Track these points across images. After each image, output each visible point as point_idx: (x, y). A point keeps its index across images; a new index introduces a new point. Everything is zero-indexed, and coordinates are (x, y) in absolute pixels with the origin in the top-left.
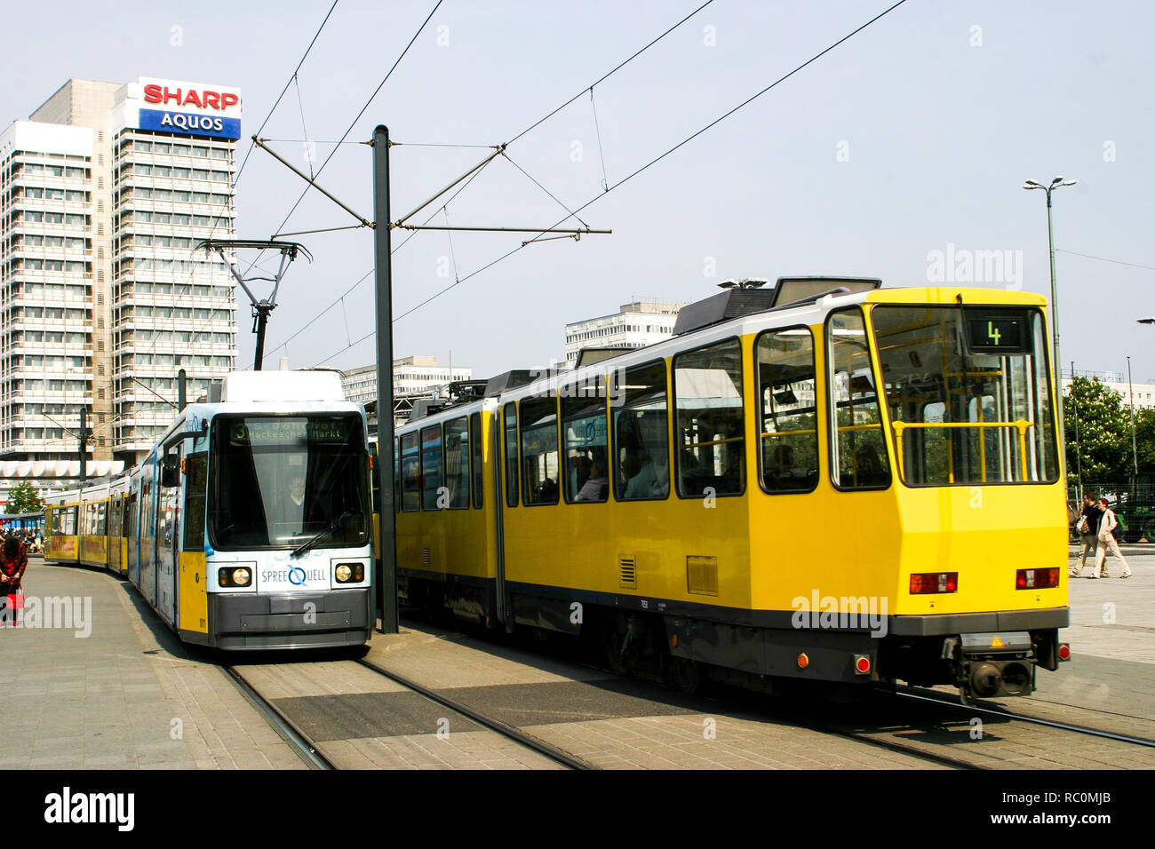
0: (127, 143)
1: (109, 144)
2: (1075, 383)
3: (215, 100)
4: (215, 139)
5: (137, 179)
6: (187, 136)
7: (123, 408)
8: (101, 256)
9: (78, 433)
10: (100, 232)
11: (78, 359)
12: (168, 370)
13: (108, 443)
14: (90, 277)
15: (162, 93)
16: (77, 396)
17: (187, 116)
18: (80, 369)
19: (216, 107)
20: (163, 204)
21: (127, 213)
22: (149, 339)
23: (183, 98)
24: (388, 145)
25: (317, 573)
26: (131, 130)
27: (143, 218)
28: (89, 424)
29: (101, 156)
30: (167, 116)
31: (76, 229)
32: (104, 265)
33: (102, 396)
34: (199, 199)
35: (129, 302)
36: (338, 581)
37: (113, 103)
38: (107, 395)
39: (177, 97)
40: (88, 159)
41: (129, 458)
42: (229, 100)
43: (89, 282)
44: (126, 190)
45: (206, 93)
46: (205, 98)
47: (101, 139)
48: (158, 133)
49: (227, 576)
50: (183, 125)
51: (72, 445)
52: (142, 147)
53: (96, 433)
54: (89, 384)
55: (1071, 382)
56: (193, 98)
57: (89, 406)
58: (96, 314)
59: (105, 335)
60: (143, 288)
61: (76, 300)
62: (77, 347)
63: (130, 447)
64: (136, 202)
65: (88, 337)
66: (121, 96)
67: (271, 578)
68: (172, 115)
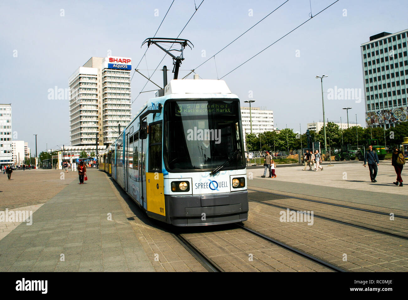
0: (105, 71)
1: (101, 72)
2: (328, 124)
3: (125, 61)
4: (126, 70)
5: (108, 80)
6: (119, 70)
7: (106, 133)
8: (100, 98)
9: (96, 139)
10: (100, 92)
11: (95, 122)
12: (116, 124)
13: (102, 141)
14: (97, 103)
15: (113, 60)
16: (95, 131)
17: (119, 65)
18: (96, 124)
19: (126, 63)
20: (114, 86)
21: (106, 88)
22: (111, 117)
23: (118, 61)
24: (167, 70)
25: (223, 183)
26: (106, 68)
27: (109, 89)
28: (98, 137)
29: (99, 75)
30: (114, 65)
31: (94, 92)
32: (100, 100)
33: (101, 131)
34: (122, 84)
35: (106, 108)
36: (234, 187)
37: (102, 62)
38: (102, 130)
39: (117, 60)
40: (96, 75)
41: (107, 145)
42: (129, 61)
43: (97, 104)
44: (105, 82)
45: (123, 59)
46: (123, 61)
47: (99, 71)
48: (112, 69)
49: (176, 186)
50: (118, 67)
51: (94, 142)
52: (109, 72)
53: (100, 139)
54: (98, 128)
55: (327, 123)
56: (120, 61)
57: (98, 133)
58: (99, 112)
59: (101, 116)
60: (110, 105)
61: (94, 108)
62: (95, 119)
63: (107, 142)
64: (108, 85)
65: (97, 117)
66: (104, 60)
67: (200, 187)
68: (115, 65)
